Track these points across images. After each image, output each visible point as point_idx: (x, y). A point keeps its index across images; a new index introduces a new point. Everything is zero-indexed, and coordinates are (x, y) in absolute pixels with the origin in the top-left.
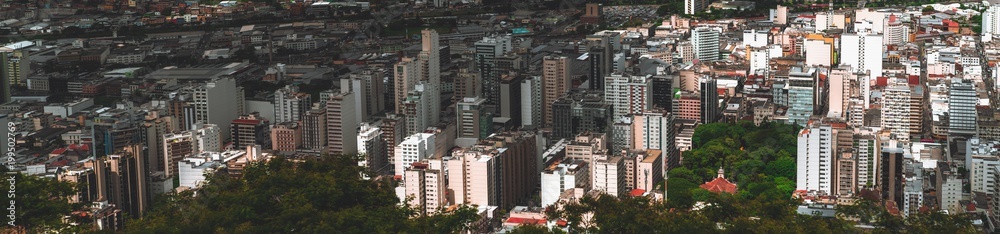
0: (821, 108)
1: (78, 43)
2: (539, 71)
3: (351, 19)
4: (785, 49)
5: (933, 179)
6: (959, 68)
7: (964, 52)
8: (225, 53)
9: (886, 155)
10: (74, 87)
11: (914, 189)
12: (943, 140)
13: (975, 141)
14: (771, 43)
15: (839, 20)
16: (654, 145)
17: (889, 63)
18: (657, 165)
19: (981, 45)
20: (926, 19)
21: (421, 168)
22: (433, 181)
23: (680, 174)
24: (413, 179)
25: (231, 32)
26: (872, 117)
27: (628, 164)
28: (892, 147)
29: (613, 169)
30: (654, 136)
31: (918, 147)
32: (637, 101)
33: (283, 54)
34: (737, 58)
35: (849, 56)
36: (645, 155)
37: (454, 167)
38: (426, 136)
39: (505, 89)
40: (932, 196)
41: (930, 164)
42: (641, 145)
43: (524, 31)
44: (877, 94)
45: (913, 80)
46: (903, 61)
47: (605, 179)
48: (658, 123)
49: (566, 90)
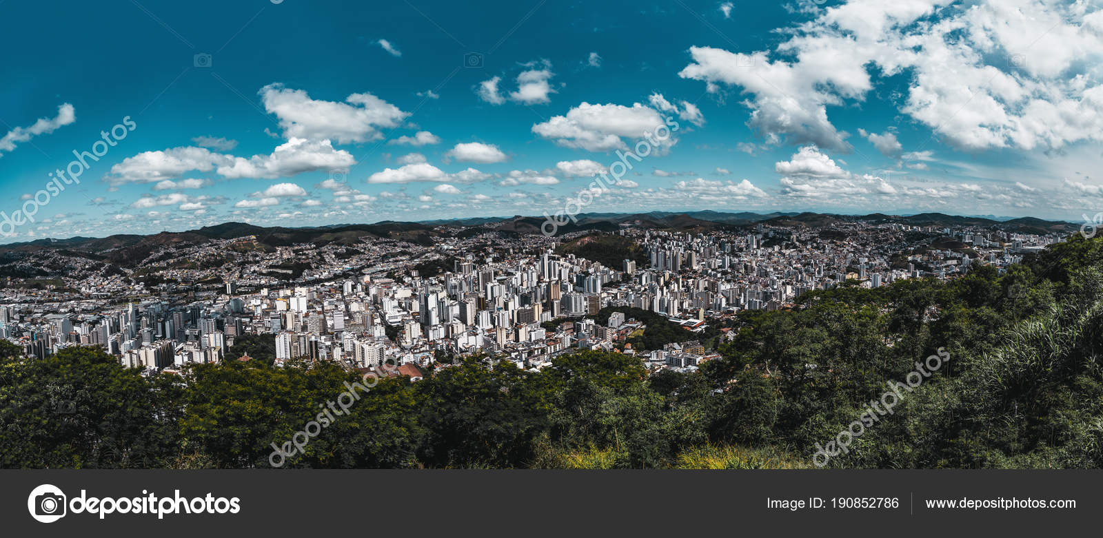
0: (283, 327)
1: (27, 305)
2: (172, 317)
3: (105, 299)
4: (268, 305)
5: (330, 349)
6: (336, 306)
7: (337, 300)
8: (66, 310)
9: (311, 342)
10: (26, 319)
11: (323, 353)
12: (332, 334)
13: (344, 333)
14: (262, 303)
15: (288, 292)
16: (218, 345)
17: (309, 307)
18: (220, 352)
19: (344, 297)
20: (322, 289)
21: (130, 352)
22: (134, 357)
23: (230, 355)
24: (128, 355)
25: (68, 303)
26: (304, 328)
27: (208, 352)
28: (313, 339)
29: (202, 354)
30: (218, 341)
31: (323, 337)
32: (210, 328)
33: (84, 311)
34: (249, 310)
35: (294, 306)
36: (215, 348)
37: (142, 353)
38: (131, 341)
39: (160, 325)
40: (330, 355)
41: (328, 343)
42: (213, 345)
43: (166, 303)
44: (306, 319)
45: (319, 313)
46: (315, 305)
47: (199, 358)
48: (219, 336)
49: (182, 325)
